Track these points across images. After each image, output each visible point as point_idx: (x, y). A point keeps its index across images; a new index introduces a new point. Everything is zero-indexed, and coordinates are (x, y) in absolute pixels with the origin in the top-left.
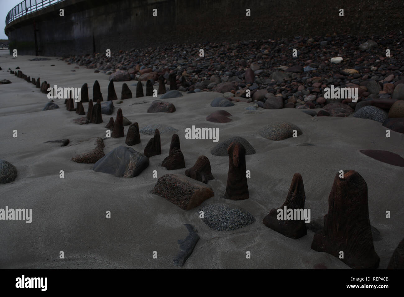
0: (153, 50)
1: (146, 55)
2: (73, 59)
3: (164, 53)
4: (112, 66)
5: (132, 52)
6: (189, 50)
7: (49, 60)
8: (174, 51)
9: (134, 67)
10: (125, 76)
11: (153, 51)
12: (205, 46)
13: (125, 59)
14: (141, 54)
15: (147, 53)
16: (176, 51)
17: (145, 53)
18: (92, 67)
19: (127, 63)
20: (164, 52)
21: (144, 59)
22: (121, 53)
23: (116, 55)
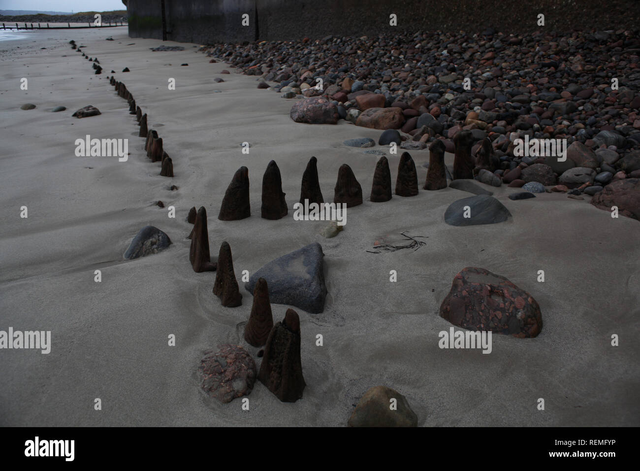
0: (372, 42)
1: (359, 52)
2: (220, 50)
3: (398, 52)
4: (291, 74)
5: (326, 43)
6: (456, 48)
7: (182, 49)
8: (417, 46)
9: (338, 80)
10: (326, 112)
11: (372, 45)
12: (491, 40)
13: (316, 59)
14: (348, 50)
15: (359, 48)
16: (422, 47)
17: (355, 47)
18: (252, 73)
19: (321, 69)
20: (397, 49)
21: (357, 63)
22: (306, 43)
23: (296, 47)
